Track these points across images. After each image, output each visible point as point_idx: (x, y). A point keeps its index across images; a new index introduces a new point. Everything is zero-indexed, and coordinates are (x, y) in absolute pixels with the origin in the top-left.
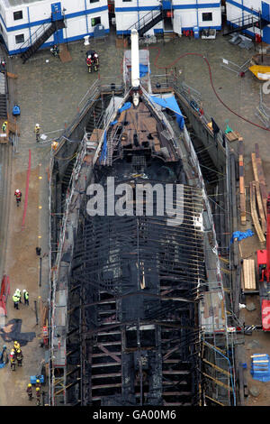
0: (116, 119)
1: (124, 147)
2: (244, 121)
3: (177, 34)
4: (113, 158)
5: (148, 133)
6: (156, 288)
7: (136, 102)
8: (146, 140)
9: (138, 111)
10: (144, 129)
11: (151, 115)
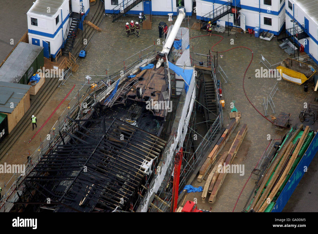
0: (136, 74)
1: (129, 96)
2: (251, 107)
3: (243, 31)
4: (115, 103)
5: (153, 90)
6: (91, 207)
7: (158, 65)
8: (149, 95)
9: (156, 72)
10: (152, 87)
11: (164, 78)
